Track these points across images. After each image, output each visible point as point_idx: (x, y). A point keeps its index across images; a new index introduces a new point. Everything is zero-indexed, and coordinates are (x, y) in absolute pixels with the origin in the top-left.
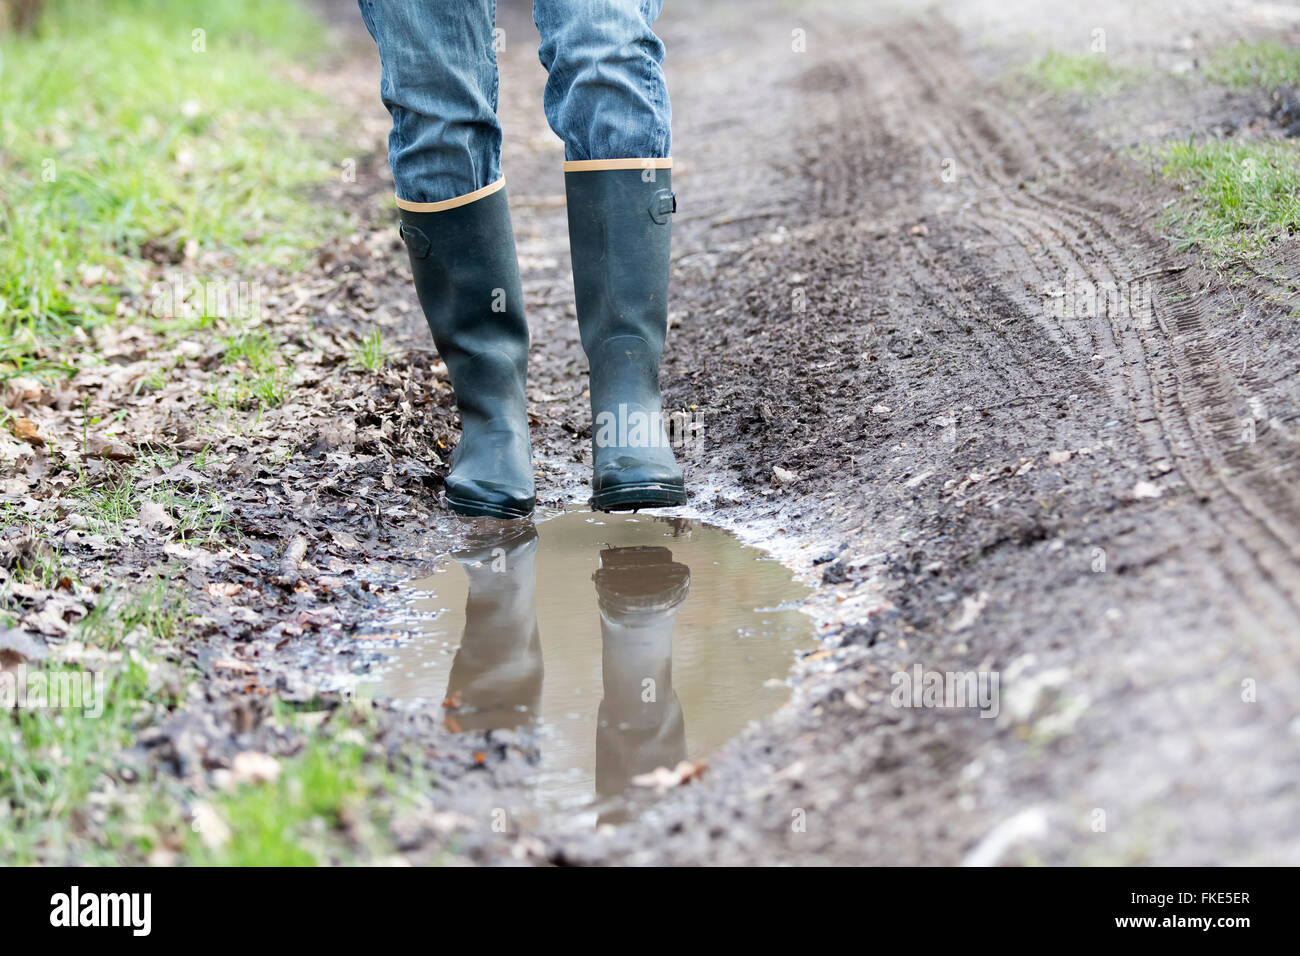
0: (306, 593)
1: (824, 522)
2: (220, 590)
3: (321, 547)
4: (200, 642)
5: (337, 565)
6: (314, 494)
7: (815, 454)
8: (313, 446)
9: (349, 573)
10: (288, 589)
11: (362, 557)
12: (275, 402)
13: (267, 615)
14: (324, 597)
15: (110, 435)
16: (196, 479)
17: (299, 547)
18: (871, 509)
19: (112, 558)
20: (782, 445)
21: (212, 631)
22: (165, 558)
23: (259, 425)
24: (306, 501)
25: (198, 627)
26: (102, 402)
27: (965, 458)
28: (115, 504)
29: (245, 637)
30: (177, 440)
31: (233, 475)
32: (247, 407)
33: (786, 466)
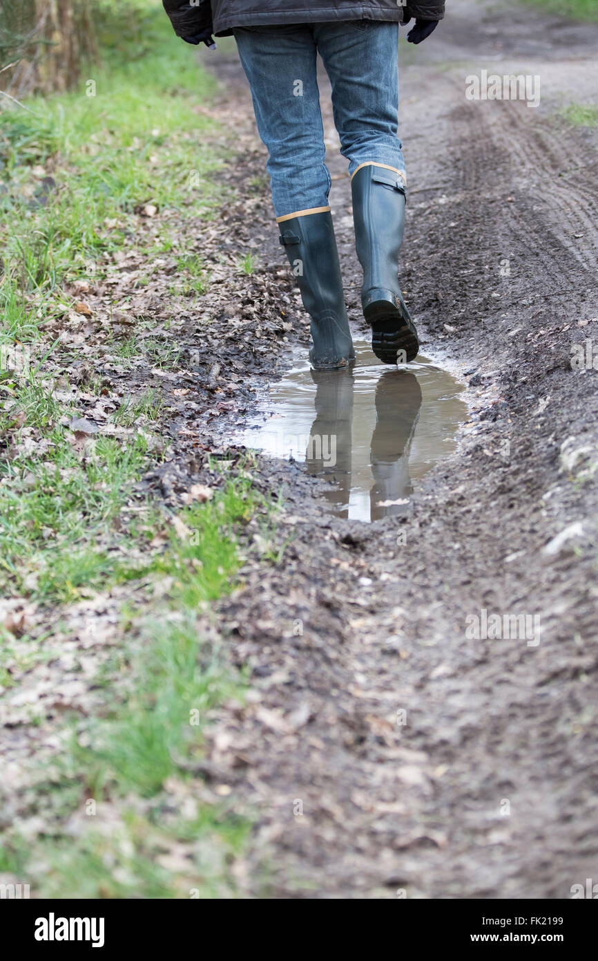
0: (220, 393)
1: (470, 355)
2: (179, 392)
3: (227, 369)
4: (170, 420)
5: (235, 378)
6: (223, 341)
7: (464, 318)
8: (221, 316)
9: (241, 382)
10: (212, 391)
11: (247, 373)
12: (203, 293)
13: (203, 405)
14: (230, 395)
15: (122, 310)
16: (166, 334)
17: (216, 369)
18: (492, 347)
19: (126, 377)
20: (448, 313)
21: (176, 414)
22: (152, 376)
23: (195, 305)
24: (219, 346)
25: (169, 412)
26: (118, 292)
27: (537, 322)
28: (127, 348)
29: (192, 417)
30: (155, 313)
31: (184, 332)
32: (190, 295)
33: (450, 324)
